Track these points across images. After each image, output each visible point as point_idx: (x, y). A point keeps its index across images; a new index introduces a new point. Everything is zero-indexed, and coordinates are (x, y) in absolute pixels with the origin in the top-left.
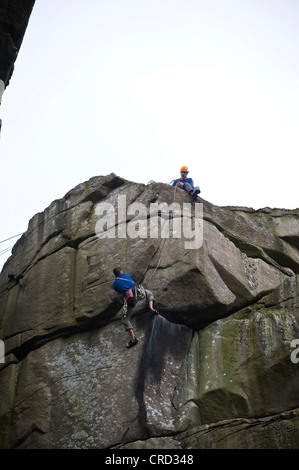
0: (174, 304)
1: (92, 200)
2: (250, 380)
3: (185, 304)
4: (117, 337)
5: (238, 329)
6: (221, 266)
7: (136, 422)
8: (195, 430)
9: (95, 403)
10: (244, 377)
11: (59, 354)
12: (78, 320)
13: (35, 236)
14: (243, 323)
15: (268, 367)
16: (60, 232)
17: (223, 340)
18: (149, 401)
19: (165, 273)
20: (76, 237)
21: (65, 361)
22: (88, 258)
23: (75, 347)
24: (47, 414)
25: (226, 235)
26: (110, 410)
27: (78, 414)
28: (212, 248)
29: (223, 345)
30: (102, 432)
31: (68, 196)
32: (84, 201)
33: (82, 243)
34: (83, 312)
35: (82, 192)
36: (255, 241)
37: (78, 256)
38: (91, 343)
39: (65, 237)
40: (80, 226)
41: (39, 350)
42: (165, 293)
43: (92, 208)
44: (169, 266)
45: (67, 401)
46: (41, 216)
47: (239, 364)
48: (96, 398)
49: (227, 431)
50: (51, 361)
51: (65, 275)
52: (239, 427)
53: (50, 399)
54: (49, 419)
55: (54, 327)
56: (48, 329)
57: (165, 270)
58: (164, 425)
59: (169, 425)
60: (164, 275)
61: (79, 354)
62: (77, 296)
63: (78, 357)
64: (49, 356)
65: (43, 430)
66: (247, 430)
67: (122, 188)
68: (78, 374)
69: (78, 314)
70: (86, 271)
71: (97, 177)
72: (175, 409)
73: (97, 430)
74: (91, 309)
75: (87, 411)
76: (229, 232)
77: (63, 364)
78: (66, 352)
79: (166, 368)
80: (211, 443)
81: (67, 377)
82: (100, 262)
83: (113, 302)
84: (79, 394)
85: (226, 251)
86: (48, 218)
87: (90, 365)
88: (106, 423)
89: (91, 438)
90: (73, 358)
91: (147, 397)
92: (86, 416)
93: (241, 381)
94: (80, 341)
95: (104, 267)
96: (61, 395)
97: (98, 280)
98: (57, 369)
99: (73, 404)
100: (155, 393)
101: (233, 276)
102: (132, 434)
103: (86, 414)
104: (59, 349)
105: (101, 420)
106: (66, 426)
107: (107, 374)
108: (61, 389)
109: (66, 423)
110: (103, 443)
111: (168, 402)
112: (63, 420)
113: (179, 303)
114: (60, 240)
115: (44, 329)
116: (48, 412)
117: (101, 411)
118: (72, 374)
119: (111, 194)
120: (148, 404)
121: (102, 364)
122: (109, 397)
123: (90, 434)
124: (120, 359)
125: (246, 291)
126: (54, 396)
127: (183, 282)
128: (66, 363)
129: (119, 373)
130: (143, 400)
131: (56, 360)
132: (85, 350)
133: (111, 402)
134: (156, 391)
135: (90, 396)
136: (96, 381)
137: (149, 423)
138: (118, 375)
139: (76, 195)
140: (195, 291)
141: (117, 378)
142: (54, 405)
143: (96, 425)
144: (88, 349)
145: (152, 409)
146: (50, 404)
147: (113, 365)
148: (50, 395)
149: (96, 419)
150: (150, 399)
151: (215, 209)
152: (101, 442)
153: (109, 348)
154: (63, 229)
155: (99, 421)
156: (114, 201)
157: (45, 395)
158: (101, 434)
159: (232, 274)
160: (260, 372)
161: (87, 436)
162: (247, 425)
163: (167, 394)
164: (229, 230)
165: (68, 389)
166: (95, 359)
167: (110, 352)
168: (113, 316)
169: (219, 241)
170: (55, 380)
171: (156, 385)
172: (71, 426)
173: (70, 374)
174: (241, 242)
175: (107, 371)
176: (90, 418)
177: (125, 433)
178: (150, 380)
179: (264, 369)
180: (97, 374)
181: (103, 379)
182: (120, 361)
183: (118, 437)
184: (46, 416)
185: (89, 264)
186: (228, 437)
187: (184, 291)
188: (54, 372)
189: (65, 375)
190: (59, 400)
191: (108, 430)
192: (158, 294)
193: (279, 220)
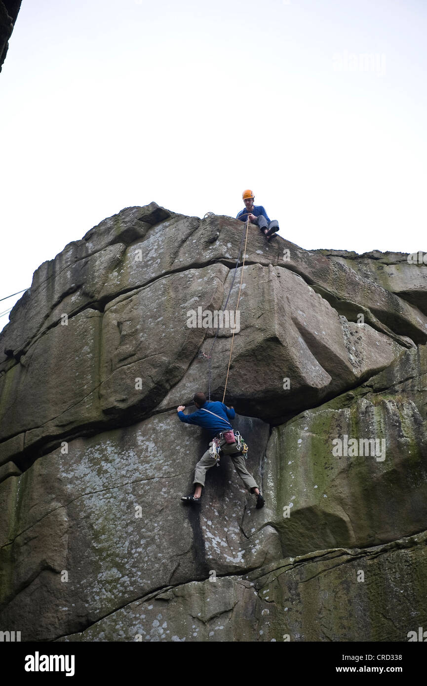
0: (245, 388)
1: (123, 241)
2: (353, 495)
3: (258, 388)
4: (162, 435)
5: (334, 423)
6: (310, 334)
7: (190, 555)
8: (274, 565)
9: (130, 529)
10: (344, 490)
11: (78, 461)
12: (106, 412)
13: (43, 294)
14: (342, 414)
15: (378, 475)
16: (78, 287)
17: (313, 438)
18: (208, 526)
19: (229, 344)
20: (102, 295)
21: (87, 471)
22: (120, 324)
23: (102, 451)
24: (62, 545)
25: (318, 290)
26: (153, 539)
27: (106, 545)
28: (297, 308)
29: (313, 445)
30: (142, 570)
31: (89, 237)
32: (112, 243)
33: (111, 304)
34: (113, 401)
35: (109, 230)
36: (358, 299)
37: (104, 321)
38: (124, 444)
39: (85, 294)
40: (106, 279)
41: (50, 455)
42: (230, 373)
43: (124, 253)
45: (91, 527)
46: (50, 265)
47: (336, 471)
48: (132, 522)
49: (320, 566)
50: (67, 471)
51: (86, 349)
52: (336, 560)
53: (66, 525)
54: (66, 552)
55: (71, 423)
56: (63, 426)
57: (230, 340)
58: (229, 559)
59: (237, 559)
60: (228, 347)
61: (107, 460)
62: (104, 379)
63: (105, 466)
64: (64, 464)
65: (57, 568)
66: (348, 565)
67: (167, 224)
68: (106, 488)
69: (104, 405)
70: (117, 343)
71: (131, 209)
72: (246, 536)
73: (134, 567)
74: (124, 397)
75: (119, 541)
76: (321, 285)
77: (85, 475)
78: (89, 459)
79: (233, 479)
80: (297, 583)
81: (91, 493)
82: (137, 330)
83: (156, 385)
84: (108, 517)
85: (317, 313)
86: (60, 268)
87: (123, 476)
88: (147, 558)
89: (126, 578)
90: (99, 466)
91: (205, 520)
92: (118, 548)
93: (340, 496)
94: (108, 442)
95: (142, 337)
96: (82, 519)
97: (134, 355)
98: (76, 482)
99: (99, 531)
100: (216, 514)
101: (327, 348)
102: (184, 572)
103: (118, 545)
104: (79, 453)
105: (140, 553)
106: (89, 563)
107: (147, 488)
108: (82, 511)
109: (90, 559)
110: (142, 585)
111: (235, 527)
112: (86, 554)
113: (250, 387)
114: (78, 299)
115: (57, 426)
116: (64, 542)
117: (139, 540)
118: (98, 489)
119: (151, 232)
120: (207, 530)
121: (140, 474)
122: (150, 521)
123: (124, 573)
124: (166, 467)
125: (346, 369)
126: (73, 520)
127: (256, 356)
128: (89, 473)
129: (165, 486)
130: (200, 524)
131: (75, 470)
132: (116, 455)
133: (154, 528)
134: (219, 512)
135: (123, 520)
136: (132, 498)
137: (208, 557)
138: (164, 490)
139: (101, 234)
140: (272, 369)
141: (163, 494)
142: (72, 533)
143: (133, 560)
144: (120, 454)
145: (213, 537)
146: (66, 532)
147: (156, 475)
148: (66, 519)
149: (133, 551)
150: (210, 523)
151: (301, 253)
152: (141, 583)
153: (151, 452)
154: (83, 284)
155: (137, 554)
156: (155, 242)
157: (59, 519)
158: (139, 573)
159: (325, 344)
160: (367, 483)
161: (121, 575)
162: (349, 557)
163: (234, 515)
164: (321, 283)
165: (93, 510)
166: (130, 468)
167: (151, 457)
168: (156, 407)
169: (306, 298)
170: (73, 497)
171: (218, 503)
172: (96, 562)
173: (95, 489)
174: (339, 299)
175: (148, 484)
176: (123, 550)
177: (174, 571)
178: (209, 496)
179: (372, 478)
180: (134, 488)
181: (142, 496)
182: (165, 470)
183: (165, 577)
184: (62, 549)
185: (121, 332)
186: (322, 575)
187: (257, 369)
188: (72, 486)
189: (87, 491)
190: (79, 526)
191: (150, 567)
192: (219, 375)
193: (393, 269)
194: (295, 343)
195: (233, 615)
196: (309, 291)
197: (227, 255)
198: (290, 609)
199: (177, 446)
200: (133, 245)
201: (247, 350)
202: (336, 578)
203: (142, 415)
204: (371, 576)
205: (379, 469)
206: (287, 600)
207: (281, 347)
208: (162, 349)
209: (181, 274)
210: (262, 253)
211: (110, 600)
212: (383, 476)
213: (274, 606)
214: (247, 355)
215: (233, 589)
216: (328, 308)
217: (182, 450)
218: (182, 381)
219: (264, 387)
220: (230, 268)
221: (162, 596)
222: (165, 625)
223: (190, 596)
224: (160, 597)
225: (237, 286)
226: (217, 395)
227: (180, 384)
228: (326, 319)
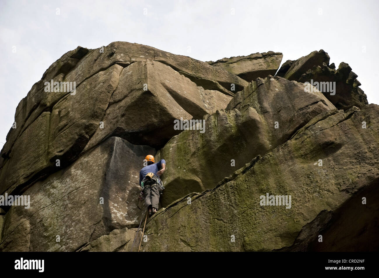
0: (135, 128)
1: (63, 72)
2: (201, 165)
3: (143, 124)
4: (85, 164)
6: (174, 91)
7: (102, 223)
9: (66, 219)
10: (196, 163)
11: (37, 194)
12: (51, 161)
15: (215, 149)
17: (178, 145)
18: (114, 207)
19: (123, 103)
20: (51, 102)
21: (42, 197)
22: (59, 112)
23: (51, 184)
24: (26, 241)
25: (182, 73)
26: (79, 221)
27: (52, 232)
28: (166, 79)
29: (178, 148)
30: (72, 239)
31: (44, 76)
32: (57, 74)
33: (56, 105)
34: (55, 153)
35: (54, 69)
36: (210, 77)
37: (52, 114)
38: (64, 176)
39: (42, 106)
40: (53, 94)
42: (124, 119)
43: (64, 78)
44: (126, 96)
45: (43, 225)
46: (25, 100)
47: (190, 155)
48: (67, 215)
49: (180, 205)
51: (42, 132)
53: (29, 229)
54: (29, 244)
55: (32, 173)
56: (28, 177)
57: (123, 101)
58: (128, 222)
59: (134, 221)
61: (54, 188)
62: (50, 143)
63: (52, 191)
66: (197, 200)
67: (87, 56)
68: (53, 202)
69: (50, 157)
70: (58, 122)
72: (140, 209)
73: (68, 239)
74: (62, 149)
75: (59, 228)
76: (184, 71)
77: (41, 199)
78: (43, 190)
79: (131, 180)
80: (166, 219)
81: (44, 207)
82: (69, 111)
83: (79, 137)
84: (53, 217)
85: (181, 83)
86: (30, 98)
87: (63, 193)
88: (75, 232)
89: (64, 247)
90: (49, 192)
91: (113, 203)
92: (58, 232)
93: (193, 168)
94: (54, 178)
95: (71, 114)
96: (38, 223)
97: (67, 125)
98: (35, 205)
99: (48, 226)
100: (121, 200)
101: (187, 99)
102: (98, 233)
103: (59, 230)
104: (37, 189)
105: (72, 231)
106: (42, 246)
107: (76, 194)
108: (38, 218)
109: (43, 243)
110: (72, 247)
111: (134, 206)
112: (40, 241)
113: (137, 125)
114: (38, 110)
115: (25, 178)
116: (28, 239)
117: (71, 224)
118: (48, 204)
119: (79, 63)
120: (114, 209)
121: (72, 188)
122: (78, 211)
123: (62, 244)
124: (87, 179)
125: (202, 111)
126: (33, 225)
127: (138, 105)
128: (43, 198)
129: (86, 190)
130: (108, 206)
131: (35, 198)
132: (59, 183)
133: (80, 214)
134: (122, 198)
135: (62, 216)
136: (67, 202)
137: (114, 222)
138: (85, 192)
139: (51, 72)
140: (150, 111)
141: (85, 194)
142: (33, 232)
143: (67, 236)
144: (61, 182)
145: (118, 212)
146: (29, 233)
147: (81, 186)
148: (29, 226)
149: (67, 231)
150: (116, 205)
151: (169, 54)
152: (71, 247)
153: (79, 175)
154: (41, 101)
155: (70, 232)
156: (81, 67)
157: (24, 227)
158: (71, 242)
159: (186, 97)
160: (209, 156)
161: (60, 246)
162: (197, 196)
163: (133, 200)
164: (184, 70)
165: (44, 216)
166: (67, 188)
167: (79, 178)
168: (82, 150)
169: (173, 75)
170: (33, 213)
171: (121, 194)
172: (46, 244)
173: (46, 205)
174: (197, 78)
175: (76, 192)
176: (62, 232)
177: (92, 234)
178: (115, 190)
179: (212, 152)
180: (68, 197)
181: (73, 199)
182: (87, 181)
183: (86, 239)
184: (26, 243)
185: (60, 116)
186: (180, 210)
187: (140, 113)
188: (33, 207)
189: (42, 207)
190: (36, 227)
191: (78, 236)
192: (117, 121)
193: (235, 64)
194: (163, 96)
195: (127, 247)
196: (175, 73)
197: (121, 60)
198: (161, 234)
199: (94, 167)
200: (69, 73)
201: (132, 103)
202: (190, 209)
203: (74, 158)
204: (210, 201)
205: (214, 146)
206: (160, 229)
207: (153, 97)
208: (83, 117)
209: (94, 76)
210: (144, 57)
212: (218, 149)
213: (152, 236)
214: (132, 105)
215: (126, 232)
216: (188, 81)
217: (97, 168)
218: (96, 132)
219: (146, 123)
220: (124, 67)
223: (101, 244)
224: (83, 250)
225: (127, 74)
226: (117, 133)
227: (96, 134)
228: (187, 86)
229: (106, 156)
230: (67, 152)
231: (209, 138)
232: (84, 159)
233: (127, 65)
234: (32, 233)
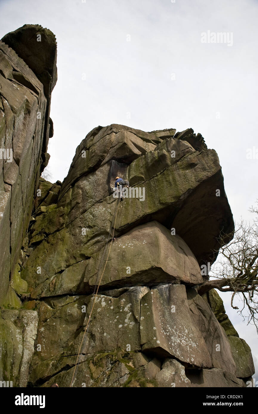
0: (120, 156)
1: (93, 136)
2: (144, 171)
3: (123, 155)
5: (140, 159)
6: (135, 143)
7: (108, 192)
10: (142, 170)
11: (84, 181)
12: (89, 168)
14: (142, 157)
15: (150, 165)
22: (92, 151)
23: (89, 177)
24: (80, 198)
26: (99, 191)
27: (89, 195)
28: (131, 138)
29: (136, 164)
30: (97, 197)
31: (86, 137)
32: (91, 136)
33: (90, 148)
34: (91, 166)
35: (90, 134)
36: (148, 138)
38: (94, 175)
40: (90, 144)
41: (78, 181)
42: (116, 153)
43: (93, 138)
44: (116, 145)
45: (86, 192)
46: (79, 146)
47: (140, 167)
48: (95, 189)
49: (136, 186)
50: (81, 183)
52: (140, 184)
53: (81, 193)
54: (81, 199)
55: (82, 173)
56: (81, 175)
57: (116, 147)
62: (89, 162)
63: (89, 180)
65: (80, 202)
67: (102, 129)
68: (90, 184)
71: (95, 128)
73: (95, 197)
74: (93, 164)
75: (92, 193)
78: (86, 179)
83: (99, 160)
84: (90, 189)
85: (137, 140)
86: (81, 145)
87: (93, 180)
89: (94, 200)
92: (92, 195)
93: (141, 172)
94: (90, 175)
95: (96, 151)
97: (94, 155)
99: (88, 192)
102: (106, 195)
104: (84, 179)
105: (97, 194)
107: (98, 181)
108: (84, 190)
109: (86, 198)
110: (97, 200)
115: (79, 175)
117: (96, 192)
119: (99, 132)
121: (97, 179)
122: (99, 187)
124: (102, 176)
125: (145, 151)
127: (121, 148)
128: (86, 182)
129: (102, 179)
130: (110, 185)
132: (92, 177)
135: (93, 189)
136: (95, 184)
137: (112, 191)
139: (89, 136)
140: (125, 150)
141: (101, 181)
147: (100, 178)
149: (95, 194)
153: (99, 174)
154: (85, 146)
159: (139, 145)
160: (148, 168)
161: (92, 200)
162: (143, 182)
164: (138, 135)
165: (87, 189)
166: (95, 179)
168: (100, 165)
169: (134, 137)
170: (83, 188)
172: (88, 199)
173: (87, 185)
174: (144, 138)
177: (104, 195)
178: (112, 180)
179: (148, 166)
180: (95, 182)
181: (97, 183)
183: (102, 197)
187: (122, 151)
188: (83, 185)
190: (84, 193)
191: (99, 196)
192: (113, 154)
193: (158, 133)
194: (131, 145)
197: (115, 131)
199: (104, 171)
200: (95, 135)
203: (97, 168)
204: (148, 184)
207: (127, 145)
208: (100, 152)
209: (105, 137)
210: (123, 130)
211: (90, 205)
212: (151, 165)
214: (119, 148)
216: (140, 139)
217: (106, 171)
221: (101, 201)
222: (102, 207)
223: (107, 199)
225: (117, 136)
226: (113, 159)
227: (105, 159)
228: (140, 141)
229: (109, 167)
230: (95, 165)
231: (147, 161)
232: (101, 168)
233: (117, 133)
234: (82, 195)
